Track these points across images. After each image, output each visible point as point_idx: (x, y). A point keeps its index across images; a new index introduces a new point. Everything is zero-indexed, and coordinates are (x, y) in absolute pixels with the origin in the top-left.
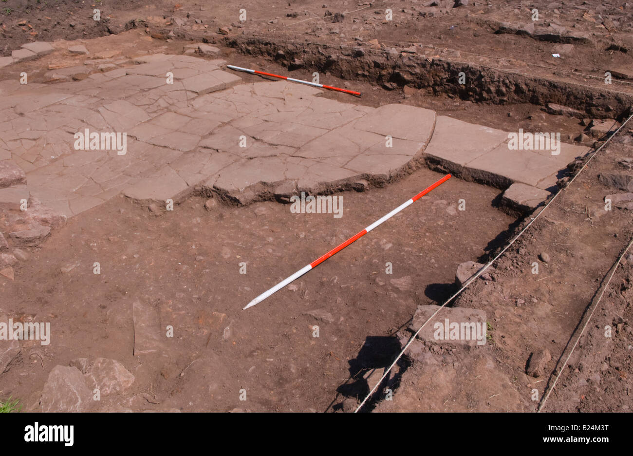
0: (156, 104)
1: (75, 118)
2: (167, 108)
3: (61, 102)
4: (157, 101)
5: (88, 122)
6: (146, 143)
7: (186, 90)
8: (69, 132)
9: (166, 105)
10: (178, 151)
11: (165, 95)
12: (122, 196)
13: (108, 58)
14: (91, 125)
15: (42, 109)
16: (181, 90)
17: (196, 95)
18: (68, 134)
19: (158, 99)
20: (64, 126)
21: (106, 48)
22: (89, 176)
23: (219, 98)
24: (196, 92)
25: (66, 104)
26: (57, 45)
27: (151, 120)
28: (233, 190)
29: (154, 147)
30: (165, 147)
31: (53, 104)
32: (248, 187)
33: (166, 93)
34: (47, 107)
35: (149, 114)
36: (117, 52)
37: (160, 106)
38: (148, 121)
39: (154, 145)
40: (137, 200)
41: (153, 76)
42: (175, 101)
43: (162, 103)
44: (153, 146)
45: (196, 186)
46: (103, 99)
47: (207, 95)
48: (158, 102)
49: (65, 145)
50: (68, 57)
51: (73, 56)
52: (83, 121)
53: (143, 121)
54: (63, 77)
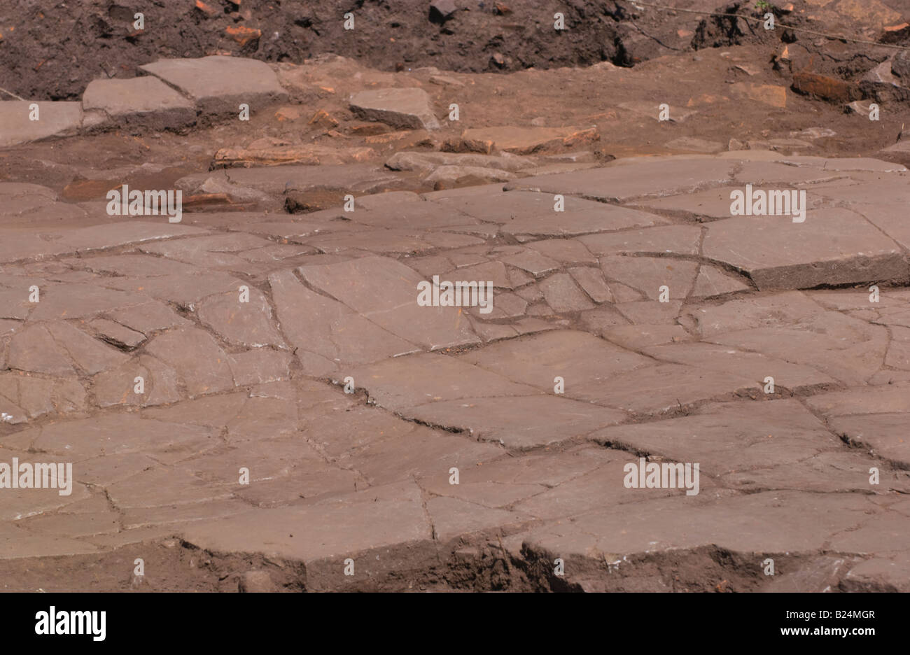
0: (531, 294)
1: (156, 298)
2: (571, 315)
3: (143, 248)
4: (539, 279)
5: (201, 317)
6: (396, 414)
7: (702, 260)
8: (109, 341)
9: (577, 303)
10: (493, 445)
11: (591, 265)
12: (171, 544)
13: (513, 151)
14: (208, 328)
15: (57, 259)
16: (679, 257)
17: (739, 284)
18: (102, 344)
19: (549, 274)
20: (102, 316)
21: (532, 116)
22: (101, 485)
23: (844, 312)
24: (745, 274)
25: (159, 255)
26: (305, 78)
27: (471, 347)
28: (581, 557)
29: (415, 429)
30: (456, 431)
31: (110, 250)
32: (648, 558)
33: (598, 256)
34: (79, 255)
35: (478, 326)
36: (571, 133)
37: (543, 302)
38: (461, 350)
39: (418, 422)
40: (211, 555)
41: (603, 201)
42: (626, 295)
43: (560, 293)
44: (411, 426)
45: (464, 542)
46: (321, 252)
47: (800, 294)
48: (542, 286)
49: (74, 383)
50: (333, 132)
51: (359, 132)
52: (183, 310)
53: (433, 348)
54: (250, 193)
